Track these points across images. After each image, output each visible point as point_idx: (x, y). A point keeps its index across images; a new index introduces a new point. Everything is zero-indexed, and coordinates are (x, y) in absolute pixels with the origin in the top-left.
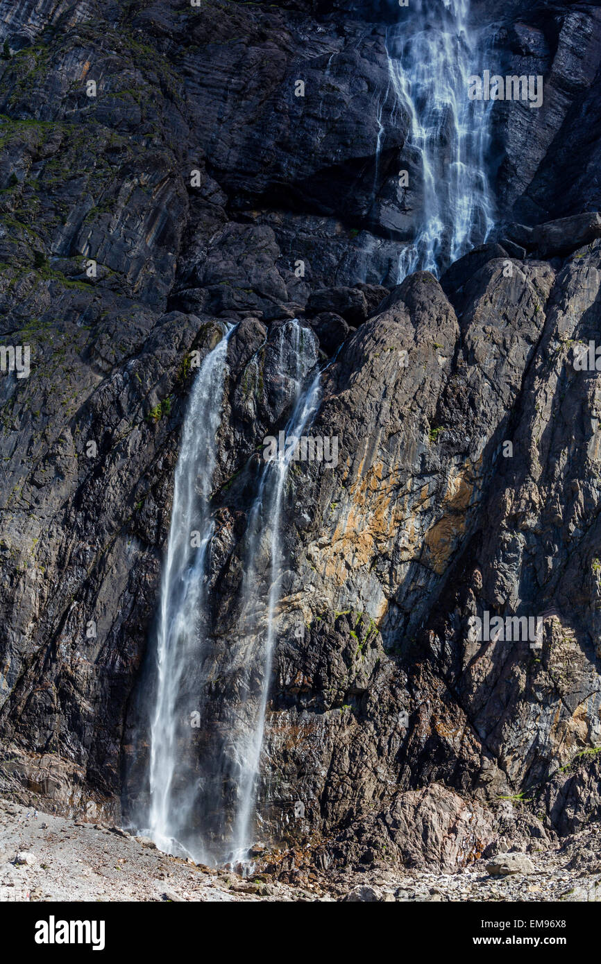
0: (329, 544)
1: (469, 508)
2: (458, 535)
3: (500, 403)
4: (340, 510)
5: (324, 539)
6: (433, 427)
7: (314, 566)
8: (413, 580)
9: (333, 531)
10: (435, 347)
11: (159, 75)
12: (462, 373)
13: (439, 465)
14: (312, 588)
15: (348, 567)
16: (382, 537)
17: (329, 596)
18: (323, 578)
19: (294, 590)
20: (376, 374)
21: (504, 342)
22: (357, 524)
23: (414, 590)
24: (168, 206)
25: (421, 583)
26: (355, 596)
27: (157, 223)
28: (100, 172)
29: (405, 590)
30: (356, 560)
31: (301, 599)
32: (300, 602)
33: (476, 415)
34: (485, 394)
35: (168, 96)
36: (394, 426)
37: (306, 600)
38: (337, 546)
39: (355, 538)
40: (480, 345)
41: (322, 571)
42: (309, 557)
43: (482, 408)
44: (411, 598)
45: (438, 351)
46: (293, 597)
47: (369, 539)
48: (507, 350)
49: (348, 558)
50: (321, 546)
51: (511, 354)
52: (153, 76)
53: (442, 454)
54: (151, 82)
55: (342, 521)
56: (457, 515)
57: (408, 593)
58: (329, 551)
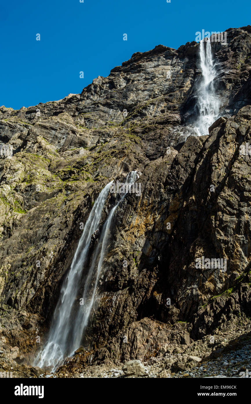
0: (129, 230)
1: (178, 209)
2: (175, 219)
3: (187, 174)
4: (132, 218)
5: (127, 228)
6: (165, 186)
7: (123, 238)
8: (160, 238)
9: (130, 225)
10: (166, 163)
11: (134, 140)
12: (175, 168)
13: (167, 198)
14: (122, 246)
15: (135, 237)
16: (148, 225)
17: (128, 248)
18: (126, 242)
19: (115, 247)
20: (146, 174)
21: (189, 156)
22: (139, 222)
23: (161, 241)
24: (127, 162)
25: (163, 238)
26: (138, 246)
27: (123, 166)
28: (108, 158)
29: (157, 242)
30: (139, 234)
31: (118, 250)
32: (118, 251)
33: (179, 179)
34: (182, 172)
35: (136, 143)
36: (151, 188)
37: (119, 250)
38: (132, 230)
39: (138, 226)
40: (180, 158)
41: (126, 239)
42: (122, 235)
43: (181, 176)
44: (160, 244)
45: (167, 164)
46: (115, 250)
47: (143, 226)
48: (190, 158)
49: (136, 234)
50: (126, 231)
51: (191, 159)
52: (133, 140)
53: (168, 194)
54: (132, 141)
55: (133, 222)
56: (175, 213)
57: (159, 243)
58: (129, 232)
